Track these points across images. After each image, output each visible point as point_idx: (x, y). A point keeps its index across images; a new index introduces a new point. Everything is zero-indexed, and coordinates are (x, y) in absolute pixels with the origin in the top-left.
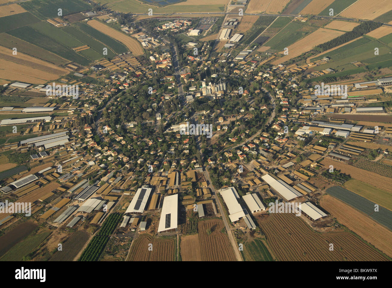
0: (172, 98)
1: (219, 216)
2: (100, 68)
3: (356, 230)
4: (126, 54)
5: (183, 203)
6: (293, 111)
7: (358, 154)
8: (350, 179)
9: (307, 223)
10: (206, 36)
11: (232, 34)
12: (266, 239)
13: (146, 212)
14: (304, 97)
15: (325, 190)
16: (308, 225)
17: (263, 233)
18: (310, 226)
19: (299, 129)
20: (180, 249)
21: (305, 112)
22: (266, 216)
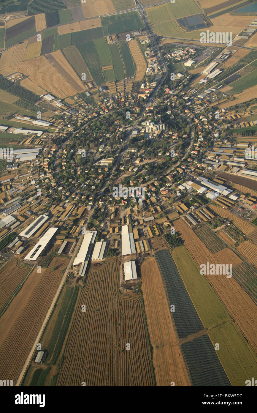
0: (125, 130)
1: (70, 256)
2: (104, 90)
3: (147, 298)
4: (131, 78)
5: (57, 237)
6: (194, 163)
7: (206, 220)
8: (182, 245)
9: (120, 281)
10: (197, 68)
11: (216, 68)
12: (83, 288)
13: (32, 238)
14: (214, 149)
15: (155, 252)
16: (119, 283)
17: (85, 282)
18: (119, 285)
19: (184, 183)
20: (27, 279)
21: (202, 165)
22: (99, 265)
